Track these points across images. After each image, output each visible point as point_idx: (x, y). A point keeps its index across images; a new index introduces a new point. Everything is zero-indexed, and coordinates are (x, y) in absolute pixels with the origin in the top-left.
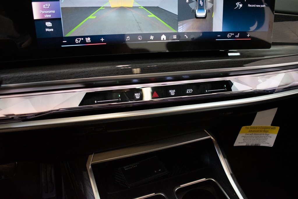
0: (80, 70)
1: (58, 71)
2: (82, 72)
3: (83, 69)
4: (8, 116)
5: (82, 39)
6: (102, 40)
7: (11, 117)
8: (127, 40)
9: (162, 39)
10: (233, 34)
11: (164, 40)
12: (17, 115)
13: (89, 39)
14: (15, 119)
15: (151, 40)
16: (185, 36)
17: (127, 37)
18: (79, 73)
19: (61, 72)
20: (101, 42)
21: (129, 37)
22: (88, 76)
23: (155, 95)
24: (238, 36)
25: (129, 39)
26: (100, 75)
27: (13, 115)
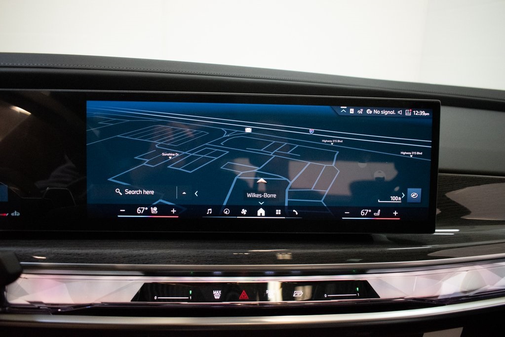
0: (137, 251)
1: (108, 251)
2: (140, 256)
3: (141, 252)
4: (34, 304)
5: (147, 209)
6: (174, 211)
7: (37, 306)
8: (208, 213)
9: (259, 214)
10: (370, 211)
11: (261, 216)
12: (46, 304)
13: (155, 209)
14: (41, 309)
15: (243, 215)
16: (294, 211)
17: (209, 210)
18: (135, 256)
19: (110, 253)
20: (172, 214)
21: (211, 209)
22: (145, 262)
23: (244, 296)
24: (378, 214)
25: (211, 213)
27: (41, 303)
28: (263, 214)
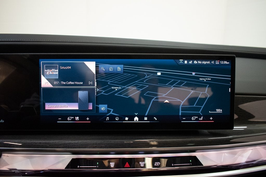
0: (67, 141)
1: (51, 141)
2: (69, 144)
3: (70, 142)
5: (73, 118)
6: (88, 119)
7: (13, 171)
8: (107, 120)
9: (135, 120)
10: (197, 117)
11: (136, 121)
13: (78, 118)
14: (16, 173)
15: (126, 121)
16: (155, 118)
18: (67, 144)
19: (53, 143)
20: (87, 121)
21: (108, 118)
22: (72, 147)
23: (127, 165)
24: (202, 119)
26: (82, 147)
28: (138, 120)
